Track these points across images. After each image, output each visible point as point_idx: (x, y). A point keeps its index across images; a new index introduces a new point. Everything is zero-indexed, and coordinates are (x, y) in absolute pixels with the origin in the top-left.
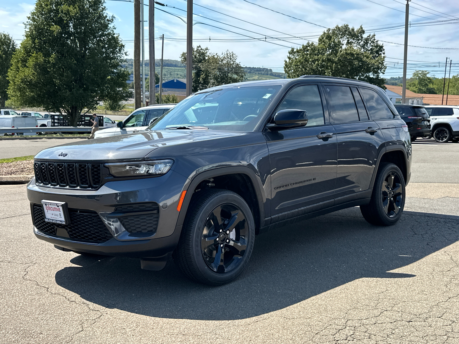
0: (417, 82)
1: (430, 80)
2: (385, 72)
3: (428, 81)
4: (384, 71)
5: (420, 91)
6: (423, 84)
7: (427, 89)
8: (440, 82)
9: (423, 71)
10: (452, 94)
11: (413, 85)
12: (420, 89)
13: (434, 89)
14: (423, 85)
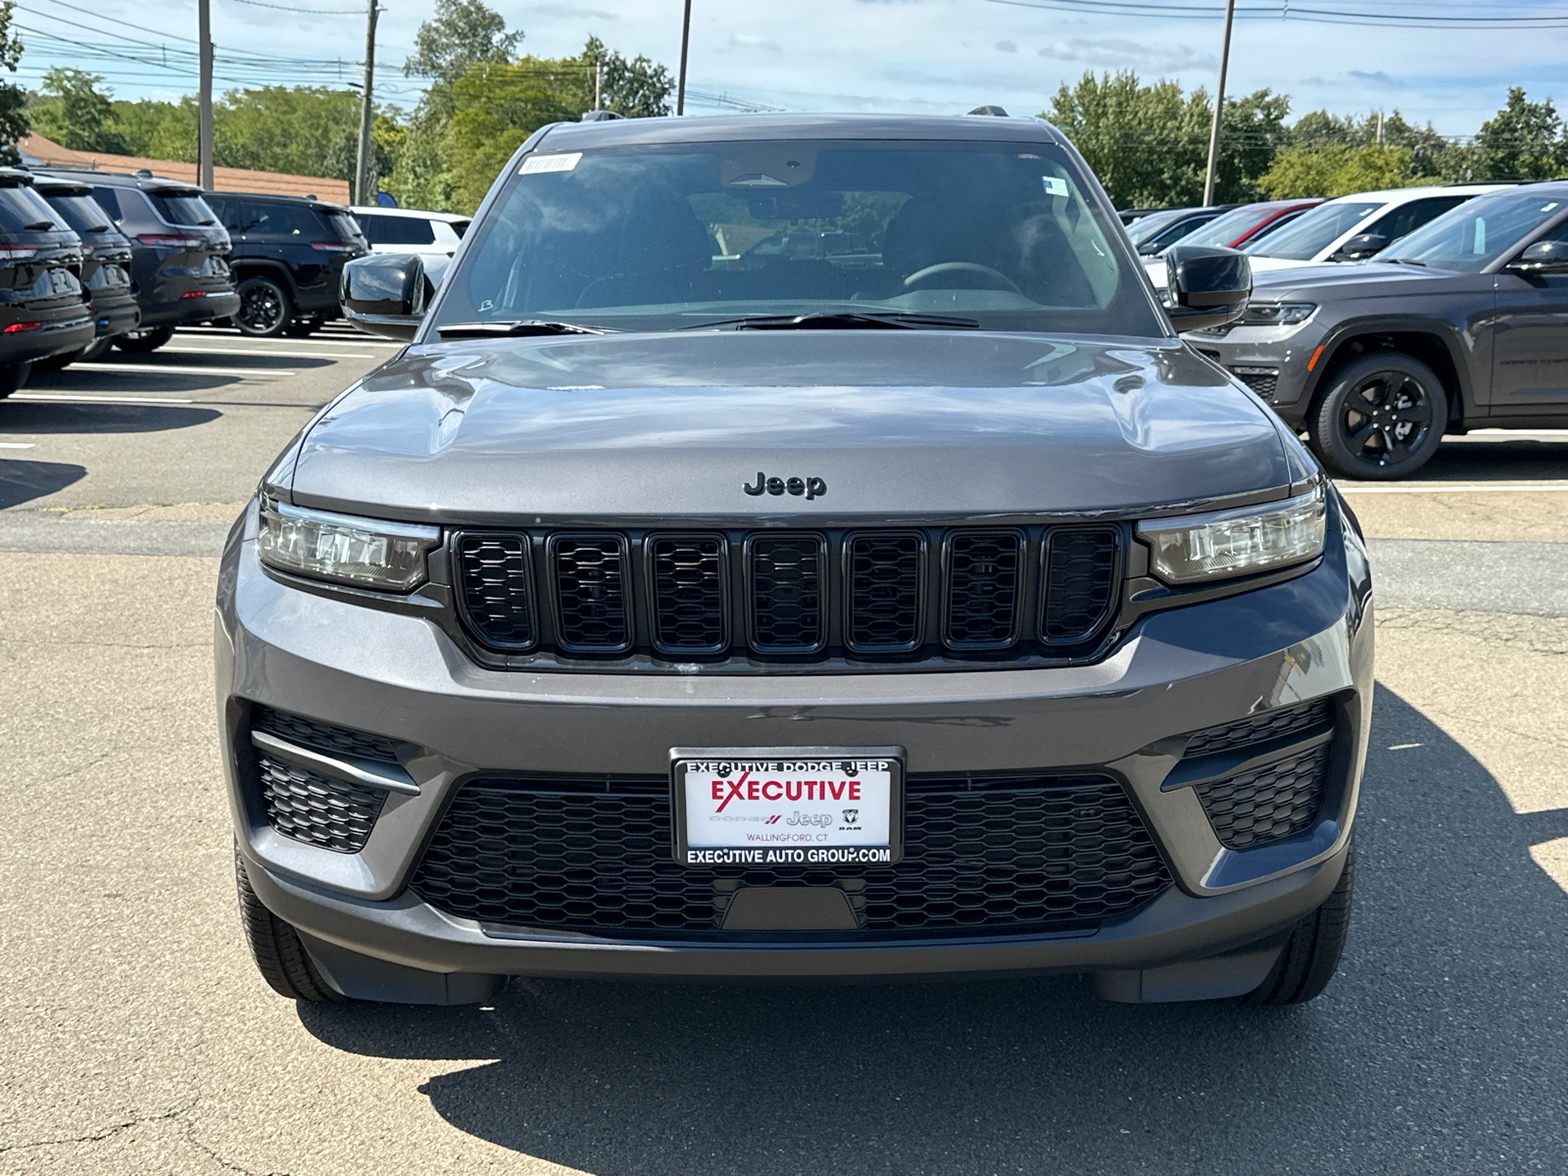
0: (60, 108)
1: (105, 107)
2: (16, 65)
3: (99, 107)
4: (16, 60)
5: (74, 143)
6: (83, 115)
7: (99, 135)
8: (136, 116)
9: (77, 72)
10: (185, 161)
11: (48, 117)
12: (72, 133)
13: (123, 137)
14: (83, 120)
